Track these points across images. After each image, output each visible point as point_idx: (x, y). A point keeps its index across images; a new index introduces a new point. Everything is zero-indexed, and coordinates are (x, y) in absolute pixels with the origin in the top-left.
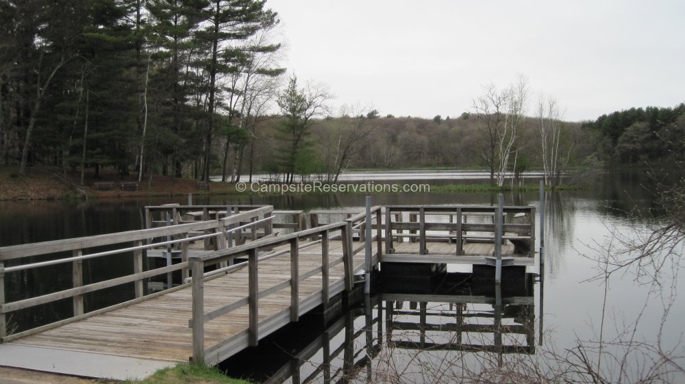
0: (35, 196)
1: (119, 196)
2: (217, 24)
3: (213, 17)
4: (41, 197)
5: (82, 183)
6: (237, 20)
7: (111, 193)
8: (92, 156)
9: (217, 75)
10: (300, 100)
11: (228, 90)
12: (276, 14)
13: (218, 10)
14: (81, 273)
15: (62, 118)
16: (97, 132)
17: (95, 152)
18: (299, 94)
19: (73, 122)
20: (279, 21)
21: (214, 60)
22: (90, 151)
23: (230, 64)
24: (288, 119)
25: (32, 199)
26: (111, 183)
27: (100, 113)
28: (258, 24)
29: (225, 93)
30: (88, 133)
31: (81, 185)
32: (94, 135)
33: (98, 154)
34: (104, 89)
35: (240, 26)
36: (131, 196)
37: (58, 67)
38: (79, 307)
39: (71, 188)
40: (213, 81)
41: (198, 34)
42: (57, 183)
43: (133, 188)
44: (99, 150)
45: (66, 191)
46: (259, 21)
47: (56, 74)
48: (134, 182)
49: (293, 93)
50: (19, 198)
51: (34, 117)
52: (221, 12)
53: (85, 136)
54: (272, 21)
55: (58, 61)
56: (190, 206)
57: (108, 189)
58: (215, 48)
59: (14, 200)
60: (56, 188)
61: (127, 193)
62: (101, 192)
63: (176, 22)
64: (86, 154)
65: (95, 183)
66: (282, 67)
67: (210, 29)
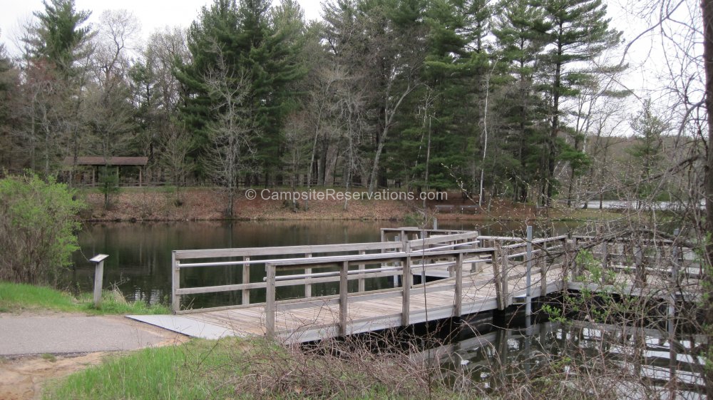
0: (379, 217)
1: (457, 220)
2: (560, 46)
3: (557, 40)
4: (385, 218)
5: (424, 206)
6: (581, 41)
7: (451, 216)
8: (435, 179)
9: (560, 99)
10: (656, 122)
11: (574, 113)
12: (622, 33)
13: (561, 32)
14: (249, 273)
15: (406, 143)
16: (439, 156)
17: (438, 176)
18: (653, 115)
19: (418, 147)
20: (624, 40)
21: (557, 84)
22: (432, 175)
23: (574, 87)
24: (641, 143)
25: (376, 220)
26: (451, 207)
27: (442, 139)
28: (602, 44)
29: (570, 117)
30: (431, 158)
31: (423, 208)
32: (436, 160)
33: (440, 178)
34: (446, 115)
35: (584, 47)
36: (468, 220)
37: (404, 95)
38: (246, 298)
39: (414, 210)
40: (556, 105)
41: (542, 58)
42: (402, 205)
43: (472, 212)
44: (441, 174)
45: (408, 212)
46: (603, 41)
47: (403, 101)
48: (473, 206)
49: (648, 115)
50: (364, 218)
51: (382, 143)
52: (563, 34)
53: (428, 160)
54: (617, 41)
55: (405, 89)
56: (435, 230)
57: (448, 212)
58: (558, 71)
59: (361, 219)
60: (399, 209)
61: (466, 216)
62: (441, 215)
63: (522, 45)
64: (428, 177)
65: (436, 206)
66: (630, 88)
67: (553, 51)
